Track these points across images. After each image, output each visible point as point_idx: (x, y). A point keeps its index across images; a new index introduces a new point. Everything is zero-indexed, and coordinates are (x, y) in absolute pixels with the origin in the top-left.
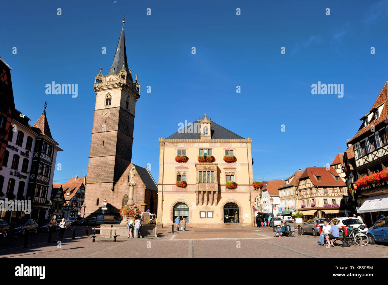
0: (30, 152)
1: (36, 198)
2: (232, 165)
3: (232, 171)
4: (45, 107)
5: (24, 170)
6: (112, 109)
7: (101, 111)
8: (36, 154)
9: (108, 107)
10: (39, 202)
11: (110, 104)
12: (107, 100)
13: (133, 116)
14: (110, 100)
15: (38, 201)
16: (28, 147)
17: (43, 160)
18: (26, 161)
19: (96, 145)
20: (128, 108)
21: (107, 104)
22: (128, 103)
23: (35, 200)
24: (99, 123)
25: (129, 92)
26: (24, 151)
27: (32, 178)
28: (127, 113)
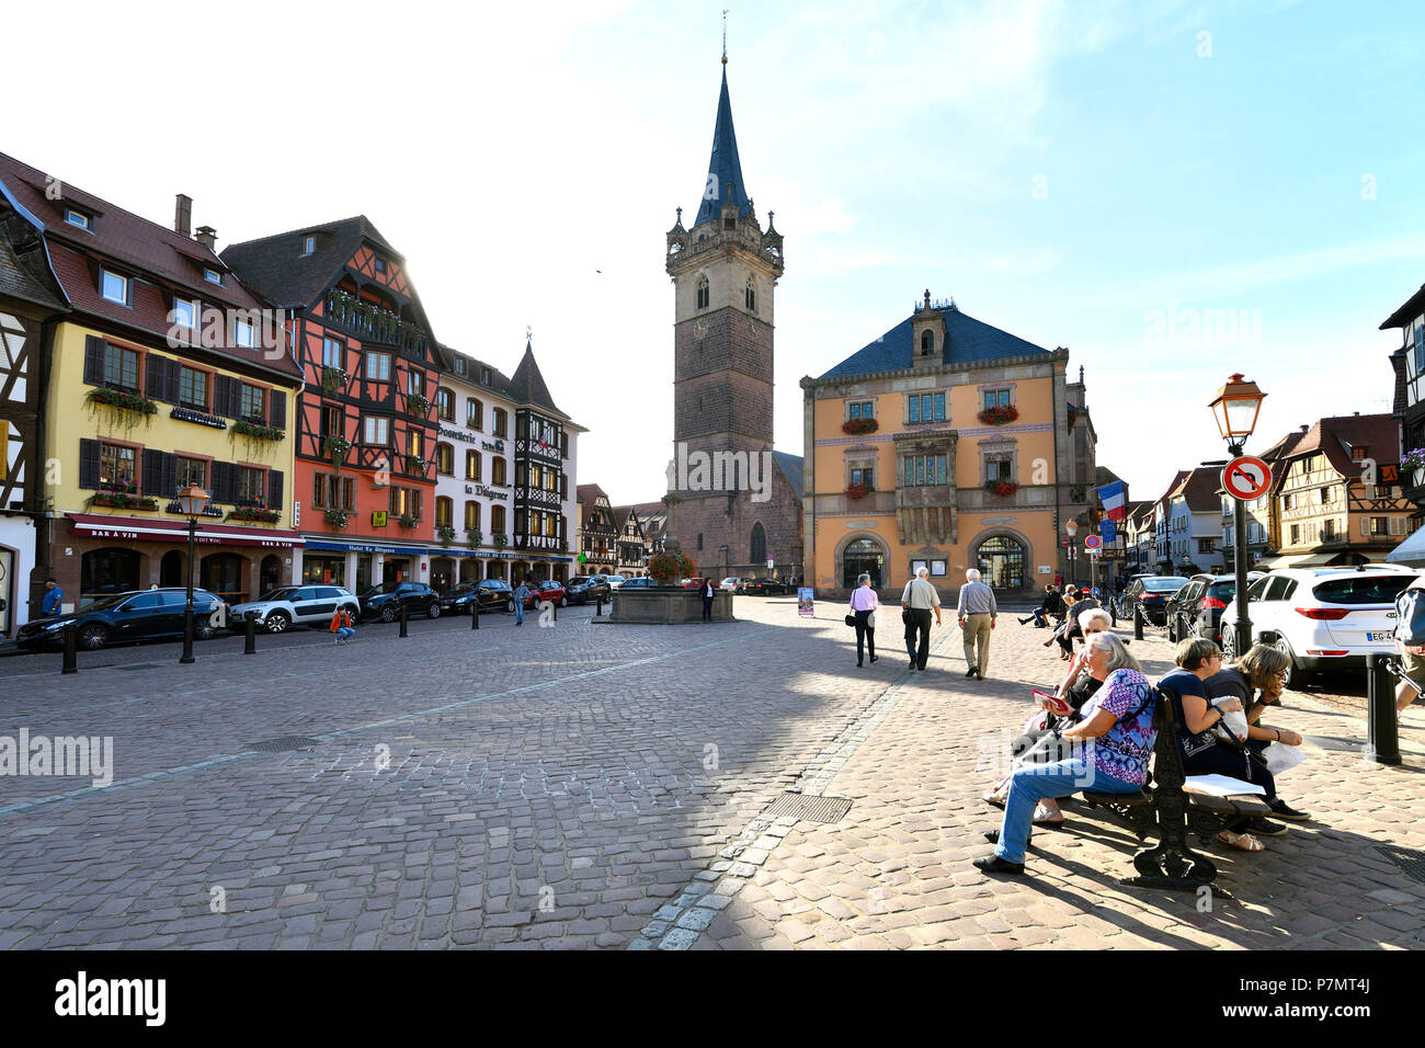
0: (504, 442)
1: (534, 538)
2: (1005, 431)
3: (1005, 449)
4: (529, 336)
5: (499, 480)
6: (712, 316)
7: (689, 323)
8: (521, 446)
9: (702, 312)
10: (544, 546)
11: (707, 304)
12: (700, 293)
13: (770, 327)
14: (707, 290)
15: (541, 544)
16: (500, 432)
17: (537, 456)
18: (499, 463)
19: (686, 410)
20: (752, 308)
21: (700, 306)
22: (752, 293)
23: (532, 543)
24: (686, 357)
25: (751, 261)
26: (492, 441)
27: (520, 497)
28: (752, 320)
